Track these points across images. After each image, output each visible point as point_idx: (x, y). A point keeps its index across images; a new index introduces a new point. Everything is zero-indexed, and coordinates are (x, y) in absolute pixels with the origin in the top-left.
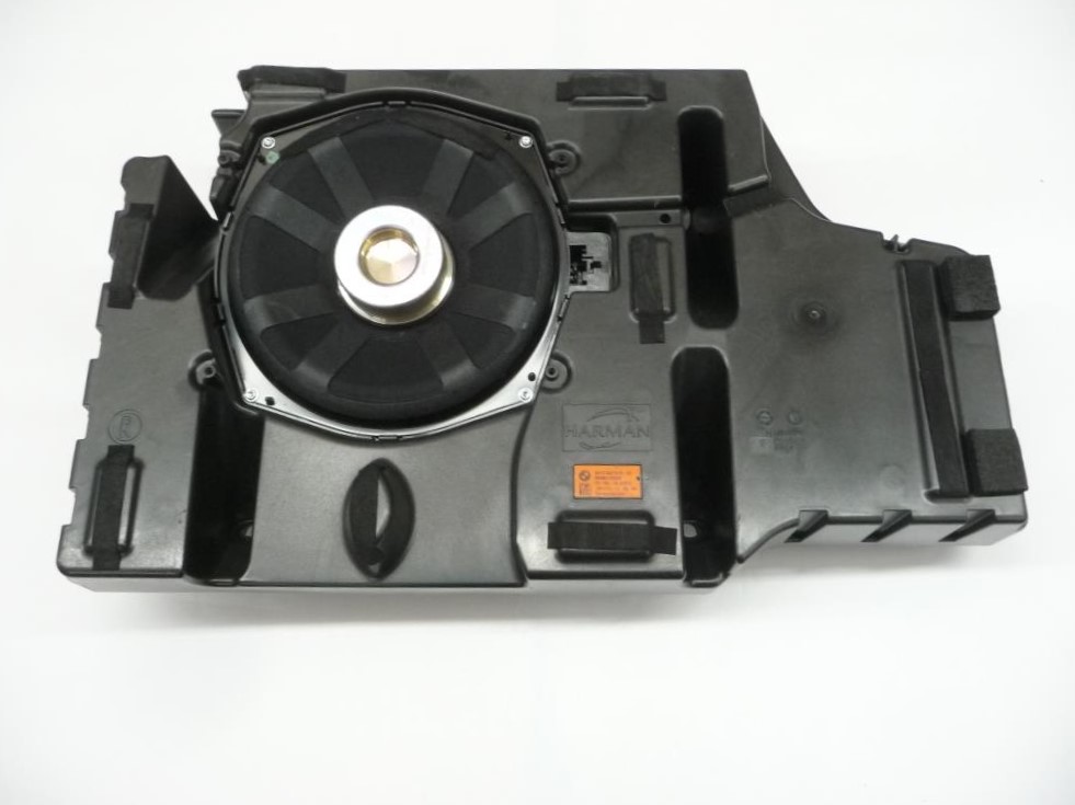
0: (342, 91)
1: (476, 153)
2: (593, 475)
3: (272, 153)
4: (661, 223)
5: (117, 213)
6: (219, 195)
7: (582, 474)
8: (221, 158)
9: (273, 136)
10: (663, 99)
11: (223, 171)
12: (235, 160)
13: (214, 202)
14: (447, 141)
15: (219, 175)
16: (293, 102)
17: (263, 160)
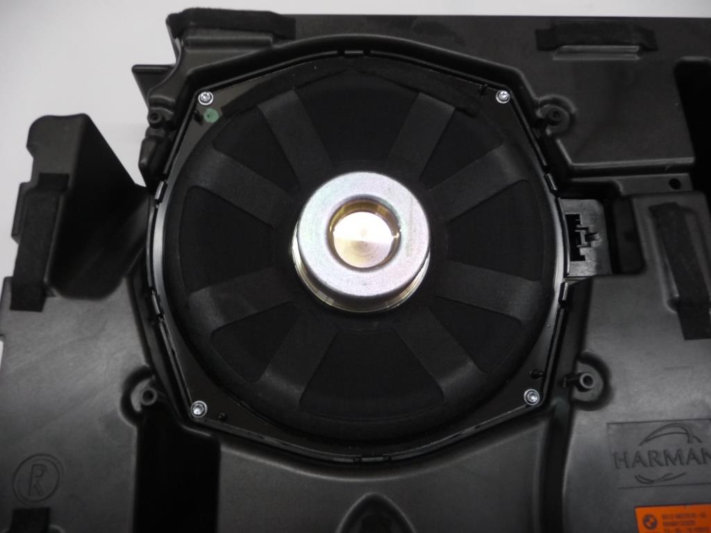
0: (293, 38)
1: (458, 109)
2: (660, 522)
3: (209, 110)
4: (671, 190)
5: (22, 186)
6: (150, 161)
7: (646, 519)
8: (152, 116)
9: (211, 90)
10: (655, 49)
11: (153, 132)
12: (168, 119)
13: (144, 169)
14: (421, 95)
15: (149, 137)
16: (235, 51)
17: (199, 119)
